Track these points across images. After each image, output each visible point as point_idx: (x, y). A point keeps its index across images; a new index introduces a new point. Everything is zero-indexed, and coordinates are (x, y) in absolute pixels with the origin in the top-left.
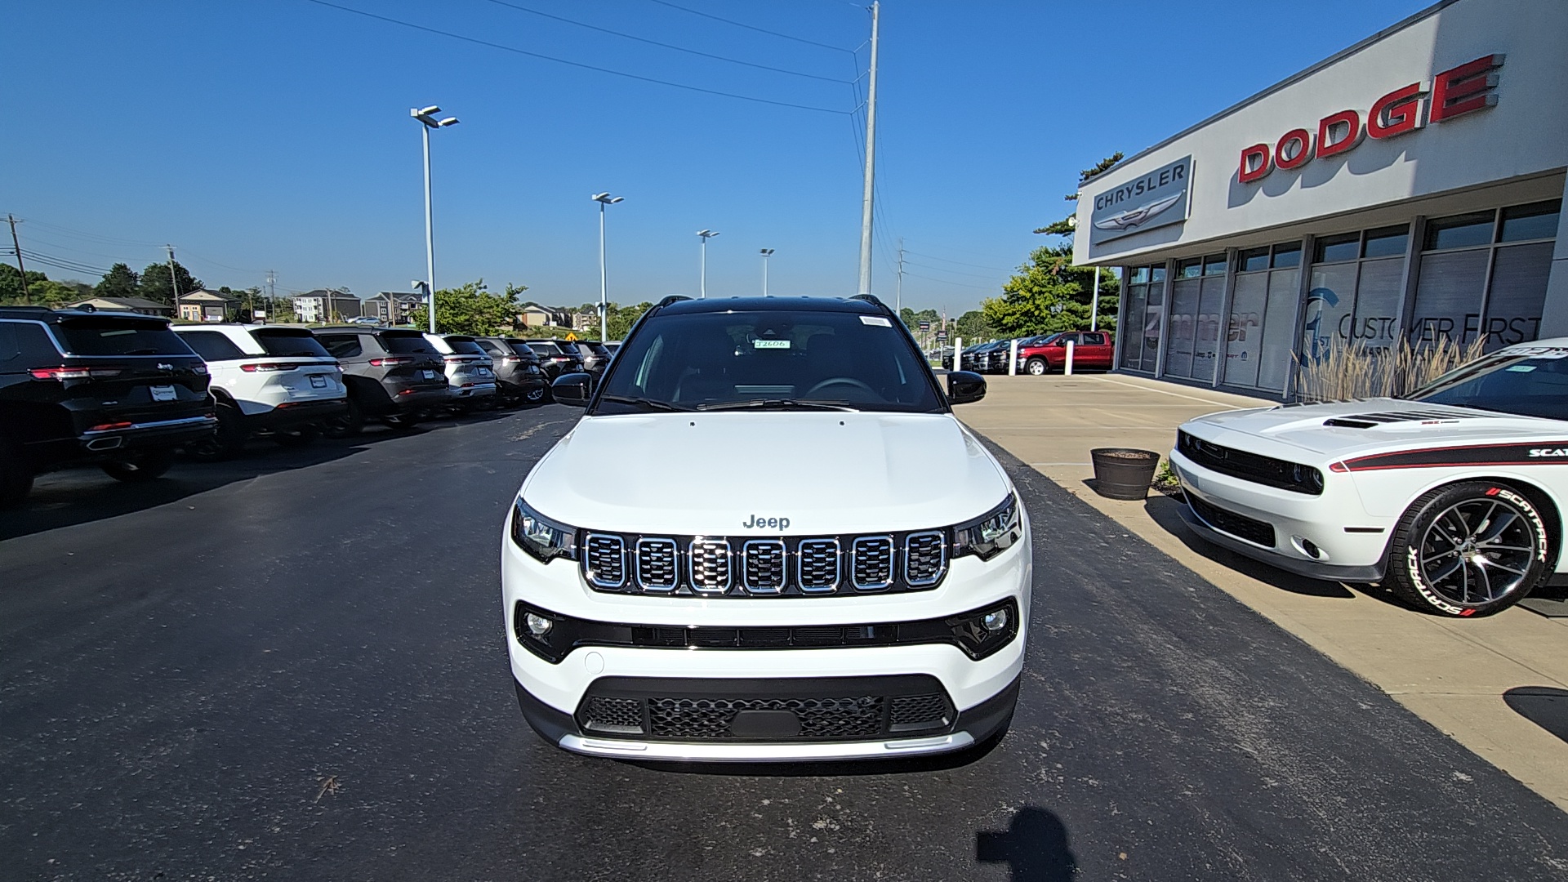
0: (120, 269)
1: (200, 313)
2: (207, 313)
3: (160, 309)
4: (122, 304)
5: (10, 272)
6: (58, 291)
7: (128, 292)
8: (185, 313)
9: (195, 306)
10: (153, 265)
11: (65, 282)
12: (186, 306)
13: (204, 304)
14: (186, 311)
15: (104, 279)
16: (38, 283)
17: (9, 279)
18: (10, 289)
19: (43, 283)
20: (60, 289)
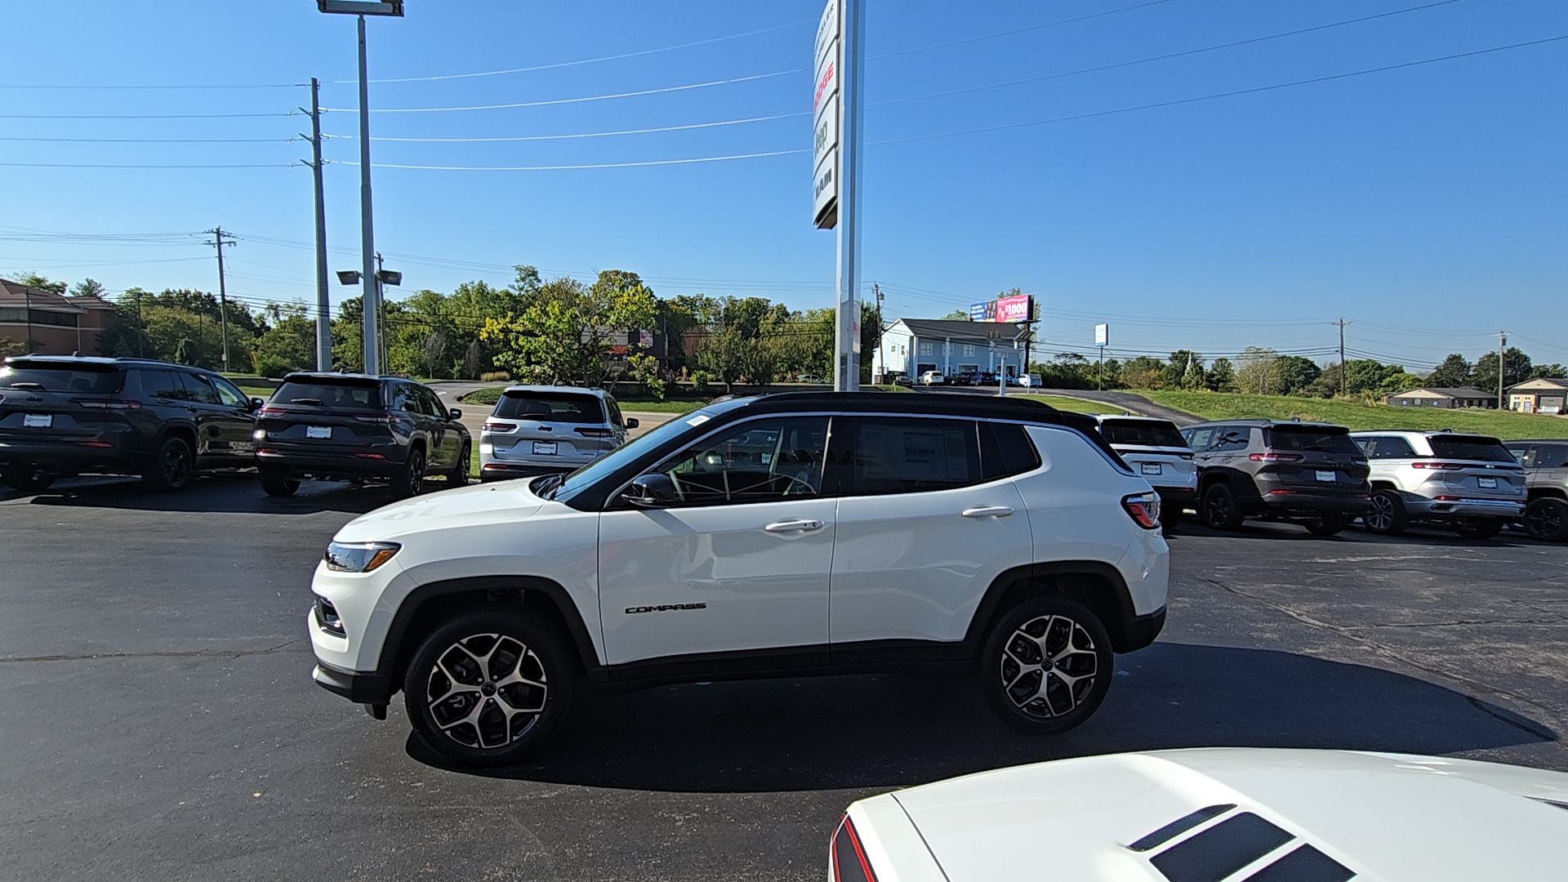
0: (1455, 360)
1: (1533, 403)
2: (1541, 402)
3: (1486, 399)
4: (1443, 393)
5: (1373, 366)
6: (1411, 382)
7: (1458, 382)
8: (1515, 403)
9: (1528, 396)
10: (1489, 353)
11: (1420, 374)
12: (1517, 396)
13: (1540, 394)
14: (1517, 401)
15: (1436, 371)
16: (1395, 375)
17: (1371, 373)
18: (1370, 382)
19: (1400, 375)
20: (1413, 380)
